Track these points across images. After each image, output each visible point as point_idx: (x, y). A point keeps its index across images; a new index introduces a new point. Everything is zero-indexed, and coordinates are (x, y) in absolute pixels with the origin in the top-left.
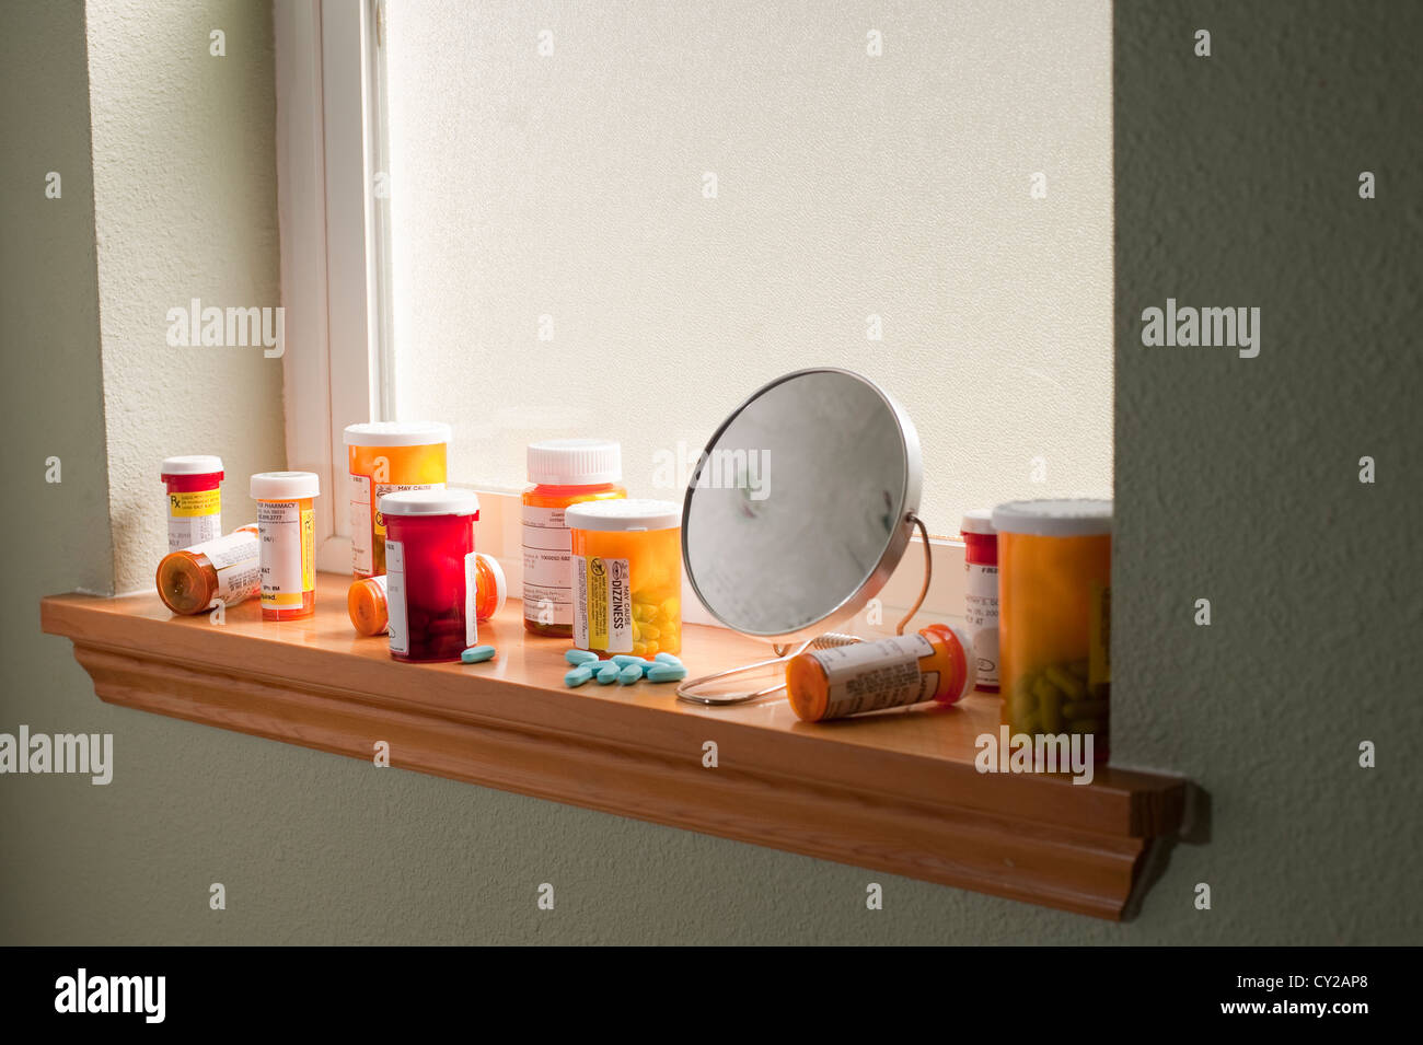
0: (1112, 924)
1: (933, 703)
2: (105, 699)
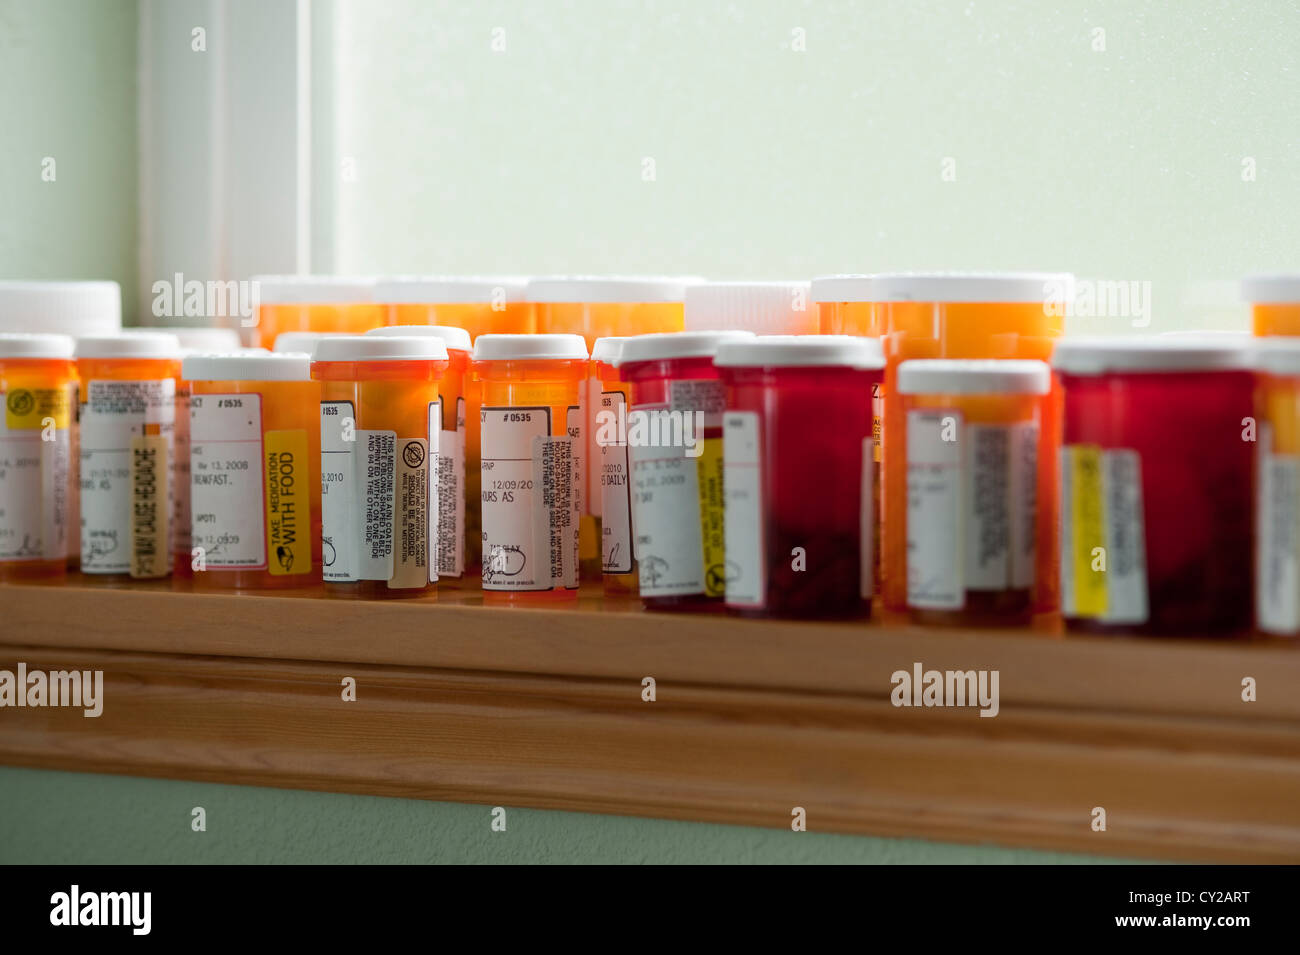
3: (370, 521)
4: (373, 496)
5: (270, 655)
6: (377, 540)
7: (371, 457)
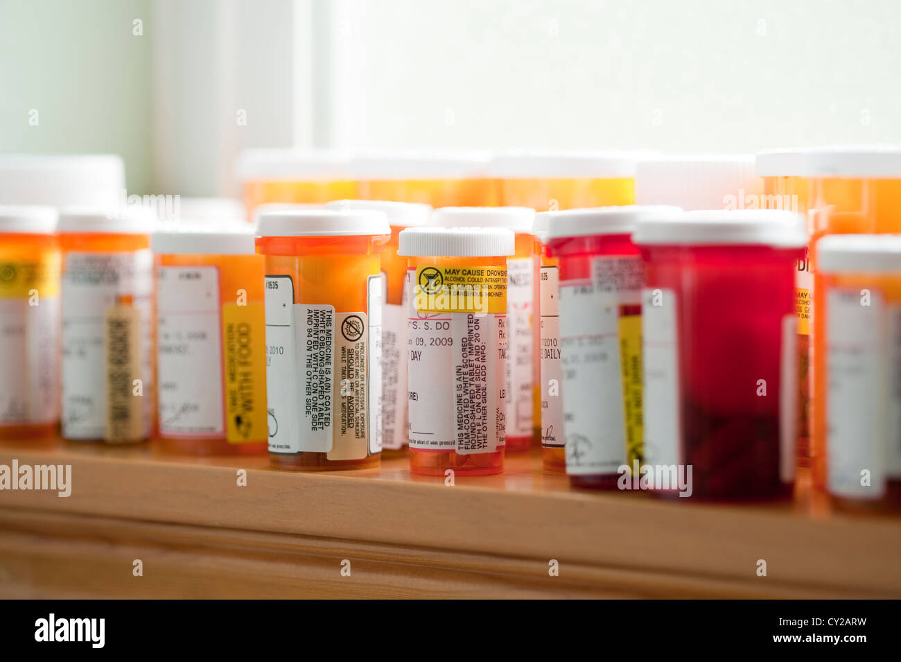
3: (309, 394)
4: (312, 370)
5: (217, 524)
6: (317, 413)
7: (309, 331)
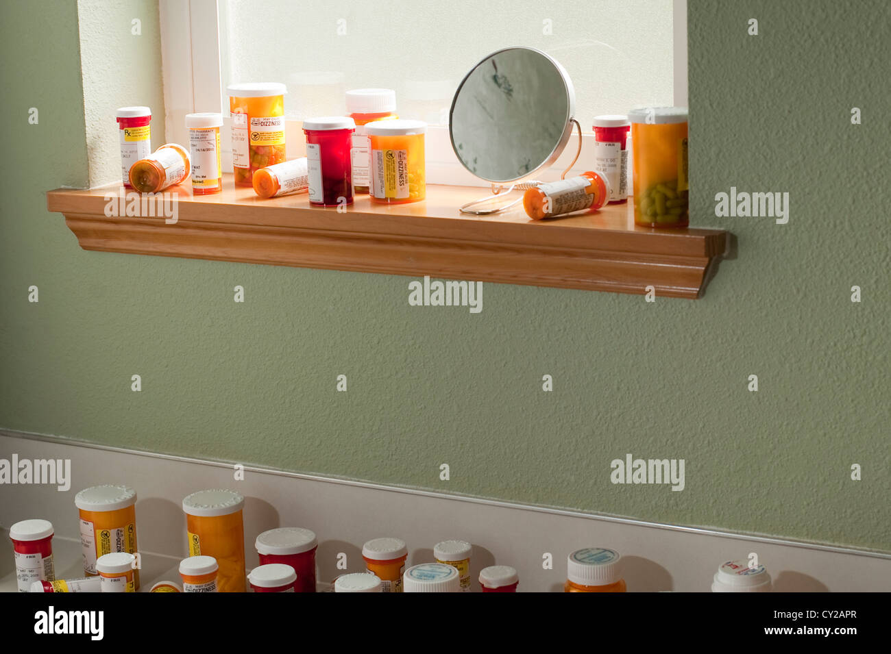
0: (692, 301)
1: (588, 210)
2: (85, 248)
